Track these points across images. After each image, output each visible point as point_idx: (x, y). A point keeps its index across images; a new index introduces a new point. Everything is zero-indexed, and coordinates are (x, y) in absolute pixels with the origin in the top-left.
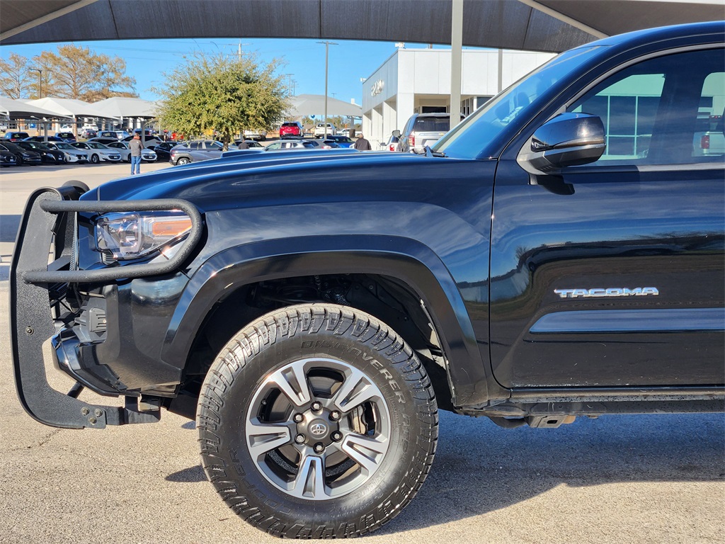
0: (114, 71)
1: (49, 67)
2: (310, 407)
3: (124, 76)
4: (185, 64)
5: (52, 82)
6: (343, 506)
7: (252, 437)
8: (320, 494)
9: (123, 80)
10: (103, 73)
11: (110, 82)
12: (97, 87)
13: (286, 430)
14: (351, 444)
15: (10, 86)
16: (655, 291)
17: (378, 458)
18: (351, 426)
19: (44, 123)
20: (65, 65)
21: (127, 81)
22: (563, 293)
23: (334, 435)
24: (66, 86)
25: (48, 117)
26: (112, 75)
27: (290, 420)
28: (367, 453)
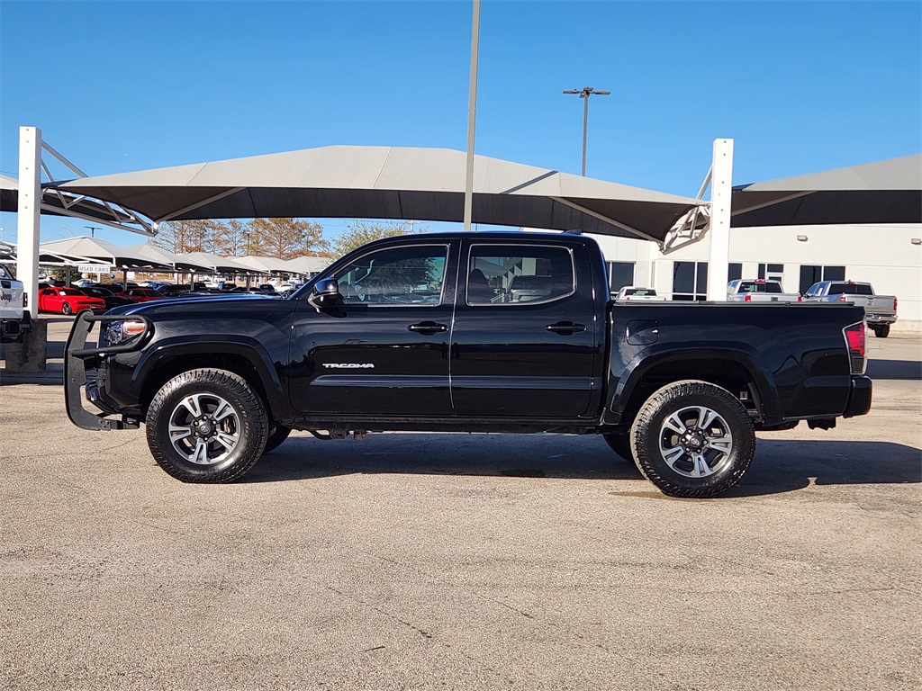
0: (313, 235)
1: (260, 230)
2: (201, 418)
3: (321, 239)
4: (350, 232)
5: (262, 243)
6: (215, 468)
7: (172, 432)
8: (205, 462)
9: (320, 242)
10: (304, 236)
11: (309, 244)
12: (299, 247)
13: (189, 429)
14: (222, 437)
15: (228, 246)
16: (372, 366)
17: (234, 445)
18: (223, 429)
19: (247, 276)
20: (273, 229)
21: (323, 243)
22: (327, 366)
23: (213, 432)
24: (273, 247)
25: (250, 271)
26: (311, 238)
27: (192, 424)
28: (229, 442)
